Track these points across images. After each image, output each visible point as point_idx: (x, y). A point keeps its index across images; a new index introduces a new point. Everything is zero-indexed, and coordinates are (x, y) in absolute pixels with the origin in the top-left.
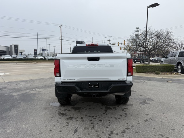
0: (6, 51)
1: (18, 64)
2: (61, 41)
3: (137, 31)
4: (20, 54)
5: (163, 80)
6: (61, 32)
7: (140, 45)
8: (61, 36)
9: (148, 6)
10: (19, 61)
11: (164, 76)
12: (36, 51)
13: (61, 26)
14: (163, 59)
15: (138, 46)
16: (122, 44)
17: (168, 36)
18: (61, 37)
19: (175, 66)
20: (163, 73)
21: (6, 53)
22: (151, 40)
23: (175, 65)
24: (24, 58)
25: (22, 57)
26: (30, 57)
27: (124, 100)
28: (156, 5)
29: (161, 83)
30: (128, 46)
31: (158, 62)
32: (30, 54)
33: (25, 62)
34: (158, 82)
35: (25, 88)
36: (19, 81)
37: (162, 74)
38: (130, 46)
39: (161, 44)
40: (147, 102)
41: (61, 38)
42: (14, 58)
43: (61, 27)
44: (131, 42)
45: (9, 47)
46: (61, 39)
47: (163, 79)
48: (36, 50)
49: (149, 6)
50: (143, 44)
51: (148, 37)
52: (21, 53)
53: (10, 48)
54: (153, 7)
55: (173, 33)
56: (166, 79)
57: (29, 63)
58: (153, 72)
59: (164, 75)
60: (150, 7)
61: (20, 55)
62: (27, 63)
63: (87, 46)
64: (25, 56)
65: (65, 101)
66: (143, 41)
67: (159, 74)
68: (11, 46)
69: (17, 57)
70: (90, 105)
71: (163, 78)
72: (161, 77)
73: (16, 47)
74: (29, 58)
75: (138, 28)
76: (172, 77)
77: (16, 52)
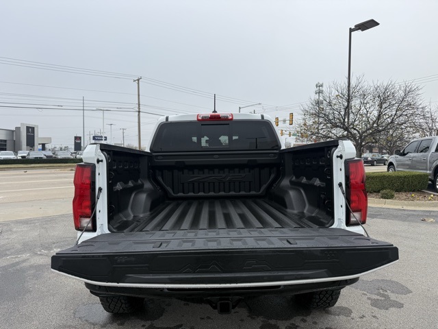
0: (5, 141)
1: (29, 172)
2: (139, 115)
3: (319, 93)
4: (40, 147)
5: (409, 216)
6: (139, 95)
7: (336, 123)
8: (139, 104)
9: (350, 29)
10: (32, 165)
11: (406, 202)
12: (79, 141)
13: (138, 80)
14: (393, 158)
15: (329, 125)
16: (284, 121)
17: (409, 99)
18: (139, 106)
19: (430, 174)
20: (403, 195)
21: (6, 145)
22: (363, 111)
23: (428, 172)
24: (47, 157)
25: (42, 155)
26: (61, 155)
27: (324, 299)
28: (371, 24)
29: (406, 223)
30: (305, 124)
31: (373, 165)
32: (66, 148)
33: (48, 168)
34: (396, 222)
35: (19, 246)
36: (12, 222)
37: (400, 199)
38: (310, 126)
39: (389, 120)
40: (393, 297)
41: (139, 109)
42: (22, 157)
43: (138, 83)
44: (312, 114)
45: (13, 131)
46: (139, 112)
47: (406, 213)
48: (80, 138)
49: (353, 27)
50: (344, 120)
51: (356, 103)
52: (43, 145)
53: (14, 133)
54: (362, 30)
55: (420, 92)
56: (414, 211)
57: (58, 170)
58: (375, 192)
59: (405, 200)
60: (357, 30)
61: (39, 150)
62: (53, 171)
63: (198, 120)
64: (50, 154)
65: (123, 305)
66: (343, 113)
67: (391, 197)
68: (18, 129)
69: (29, 155)
70: (209, 318)
71: (405, 208)
72: (400, 207)
73: (31, 131)
74: (59, 157)
75: (322, 86)
76: (429, 206)
77: (31, 142)
